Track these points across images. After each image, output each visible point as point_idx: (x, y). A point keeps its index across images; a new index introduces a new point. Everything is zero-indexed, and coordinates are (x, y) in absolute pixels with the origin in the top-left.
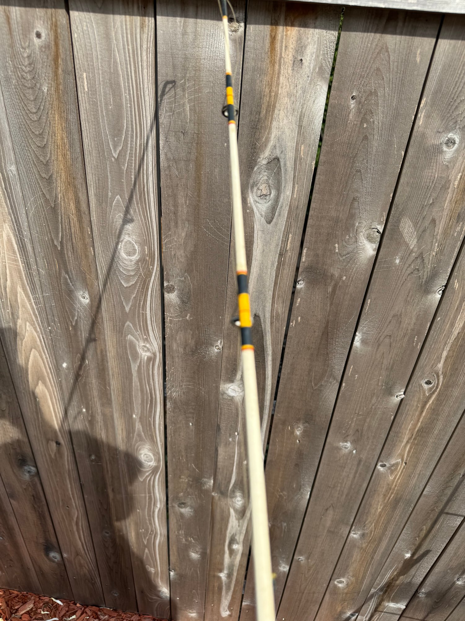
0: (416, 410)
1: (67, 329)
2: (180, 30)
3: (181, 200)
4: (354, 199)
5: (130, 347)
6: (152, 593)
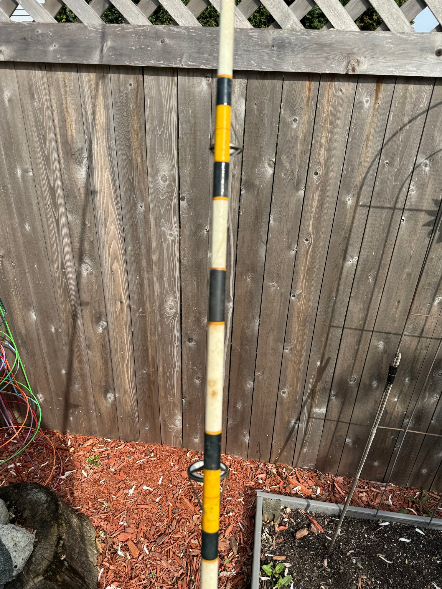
0: (304, 257)
1: (132, 226)
2: (187, 81)
3: (188, 152)
4: (261, 147)
5: (163, 234)
6: (171, 423)
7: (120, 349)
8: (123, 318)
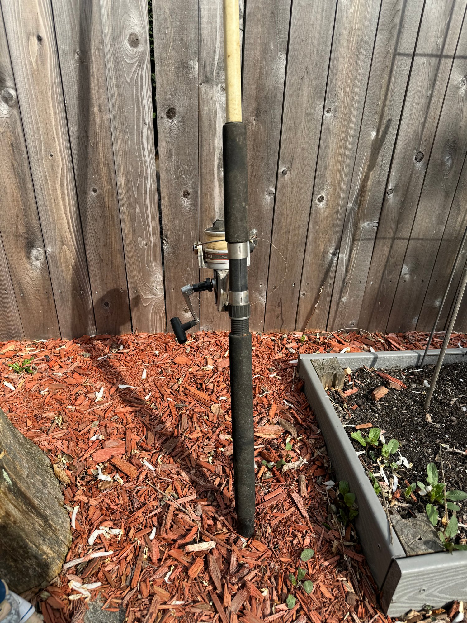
6: (146, 290)
7: (46, 151)
8: (45, 77)
